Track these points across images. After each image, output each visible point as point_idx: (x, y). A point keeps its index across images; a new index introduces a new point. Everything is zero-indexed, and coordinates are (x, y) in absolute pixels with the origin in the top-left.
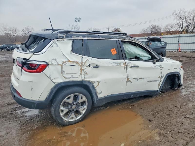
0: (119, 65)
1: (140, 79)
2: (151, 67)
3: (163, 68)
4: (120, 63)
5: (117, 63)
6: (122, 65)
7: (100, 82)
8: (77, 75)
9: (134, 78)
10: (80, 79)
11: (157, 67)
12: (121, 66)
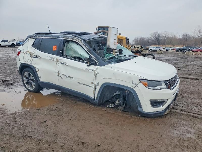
0: (52, 59)
1: (69, 77)
2: (81, 68)
3: (98, 73)
4: (54, 58)
5: (52, 58)
6: (55, 60)
7: (39, 69)
8: (29, 61)
9: (63, 74)
10: (29, 64)
11: (90, 70)
12: (53, 61)
